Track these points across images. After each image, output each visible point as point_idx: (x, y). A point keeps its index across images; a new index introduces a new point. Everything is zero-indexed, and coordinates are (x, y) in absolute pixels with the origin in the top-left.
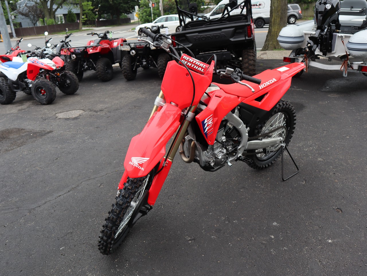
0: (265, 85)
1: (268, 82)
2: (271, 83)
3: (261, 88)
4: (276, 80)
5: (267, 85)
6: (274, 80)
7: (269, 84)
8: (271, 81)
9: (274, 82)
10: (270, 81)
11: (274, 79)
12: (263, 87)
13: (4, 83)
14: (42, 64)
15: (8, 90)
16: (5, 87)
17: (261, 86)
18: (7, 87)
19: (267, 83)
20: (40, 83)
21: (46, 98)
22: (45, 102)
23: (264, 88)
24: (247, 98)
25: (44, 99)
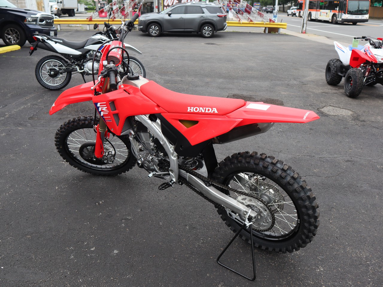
0: (196, 109)
1: (204, 108)
2: (207, 111)
3: (189, 111)
4: (216, 112)
5: (200, 111)
6: (213, 111)
7: (203, 111)
8: (209, 110)
9: (212, 112)
10: (207, 109)
11: (215, 109)
12: (192, 111)
13: (335, 64)
14: (370, 54)
15: (334, 71)
16: (333, 68)
17: (191, 108)
18: (335, 68)
19: (201, 108)
20: (351, 72)
21: (350, 90)
22: (348, 94)
23: (194, 113)
24: (169, 112)
25: (349, 91)
